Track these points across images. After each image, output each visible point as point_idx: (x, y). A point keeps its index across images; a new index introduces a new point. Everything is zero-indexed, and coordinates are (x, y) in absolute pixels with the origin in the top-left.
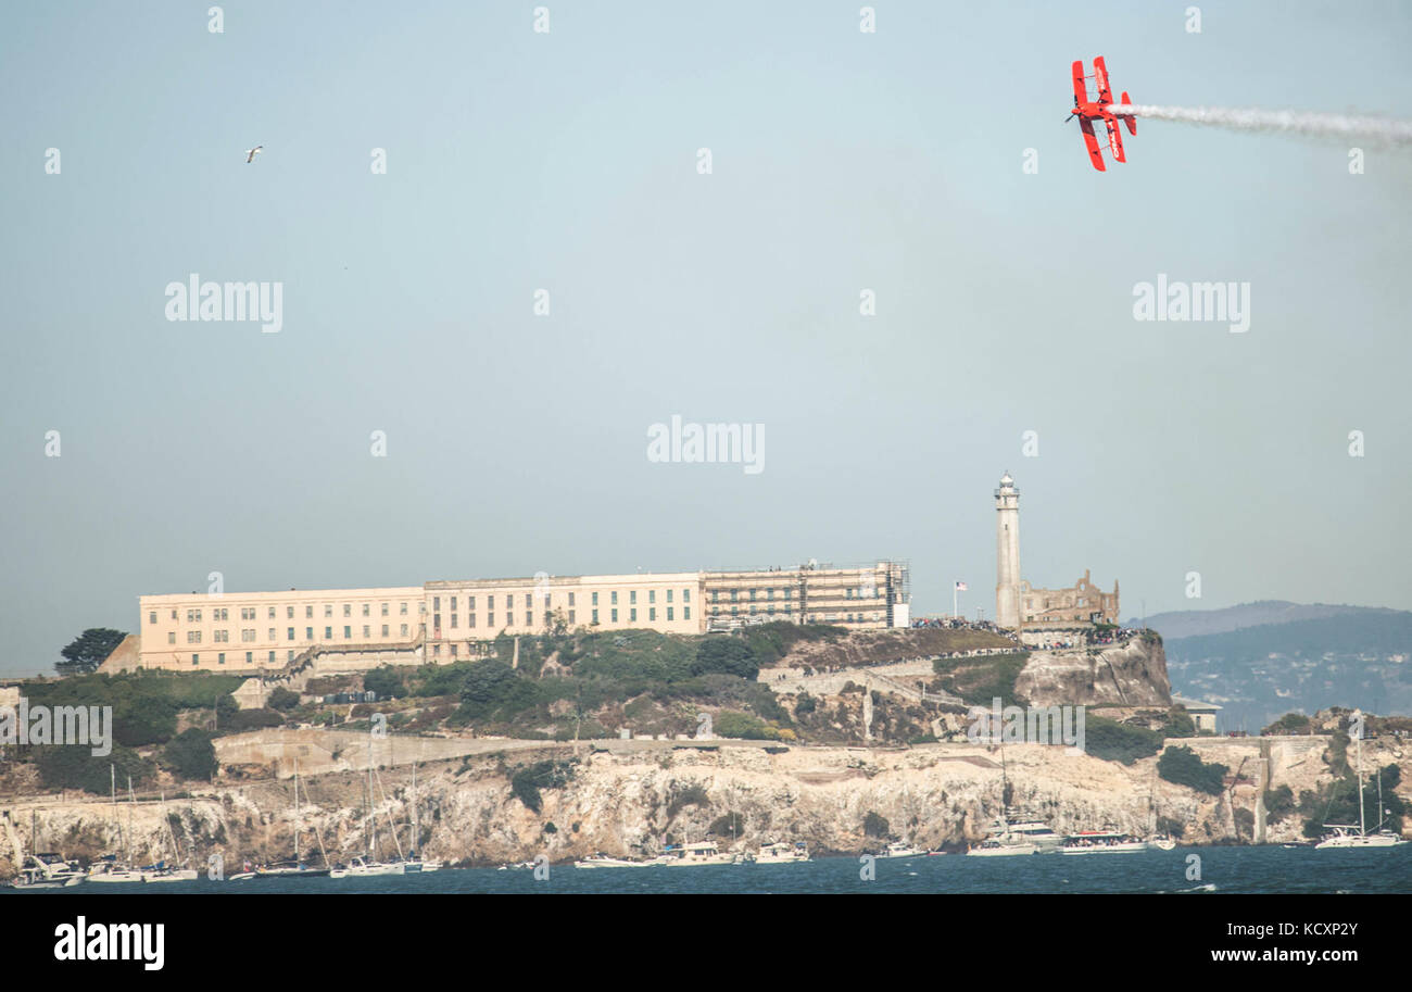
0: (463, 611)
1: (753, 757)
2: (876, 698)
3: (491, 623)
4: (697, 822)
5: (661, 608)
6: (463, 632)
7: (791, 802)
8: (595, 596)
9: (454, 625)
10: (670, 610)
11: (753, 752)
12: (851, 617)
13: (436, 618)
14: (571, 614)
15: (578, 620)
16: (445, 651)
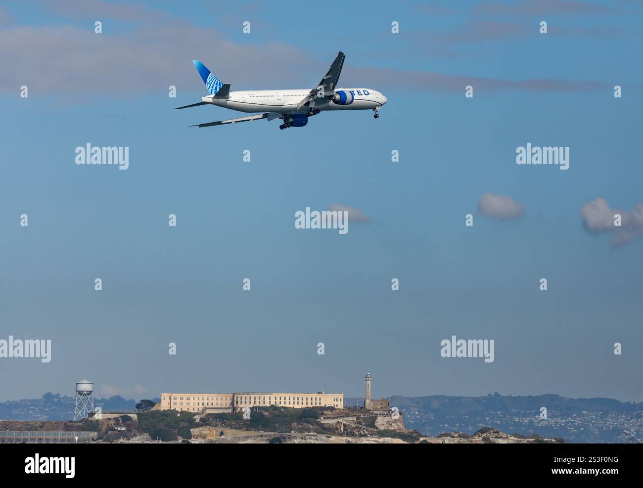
0: (243, 400)
1: (324, 438)
2: (345, 425)
3: (250, 403)
5: (292, 401)
6: (243, 405)
8: (276, 398)
9: (241, 403)
10: (294, 402)
12: (334, 405)
13: (237, 402)
14: (270, 402)
15: (271, 404)
16: (239, 410)
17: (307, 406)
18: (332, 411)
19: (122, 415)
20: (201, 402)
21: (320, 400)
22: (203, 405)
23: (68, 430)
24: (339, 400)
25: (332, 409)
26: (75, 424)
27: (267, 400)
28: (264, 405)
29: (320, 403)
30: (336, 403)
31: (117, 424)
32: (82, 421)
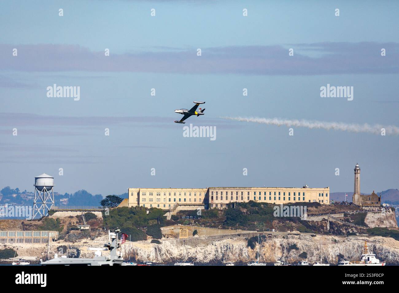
0: (219, 195)
1: (308, 237)
2: (331, 223)
3: (227, 199)
4: (296, 254)
5: (273, 196)
6: (219, 201)
7: (318, 250)
8: (255, 193)
9: (217, 199)
10: (275, 198)
11: (308, 236)
12: (320, 201)
13: (212, 197)
14: (248, 197)
15: (250, 199)
16: (214, 206)
17: (289, 202)
18: (317, 207)
19: (86, 212)
20: (172, 197)
21: (304, 195)
22: (175, 201)
23: (26, 229)
24: (325, 195)
25: (316, 204)
26: (34, 223)
27: (245, 195)
28: (243, 201)
29: (304, 198)
30: (321, 198)
31: (80, 222)
32: (41, 219)
